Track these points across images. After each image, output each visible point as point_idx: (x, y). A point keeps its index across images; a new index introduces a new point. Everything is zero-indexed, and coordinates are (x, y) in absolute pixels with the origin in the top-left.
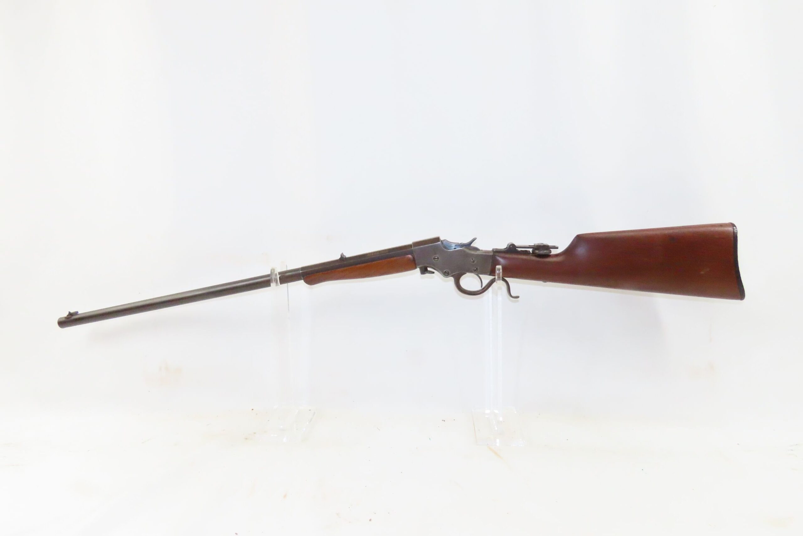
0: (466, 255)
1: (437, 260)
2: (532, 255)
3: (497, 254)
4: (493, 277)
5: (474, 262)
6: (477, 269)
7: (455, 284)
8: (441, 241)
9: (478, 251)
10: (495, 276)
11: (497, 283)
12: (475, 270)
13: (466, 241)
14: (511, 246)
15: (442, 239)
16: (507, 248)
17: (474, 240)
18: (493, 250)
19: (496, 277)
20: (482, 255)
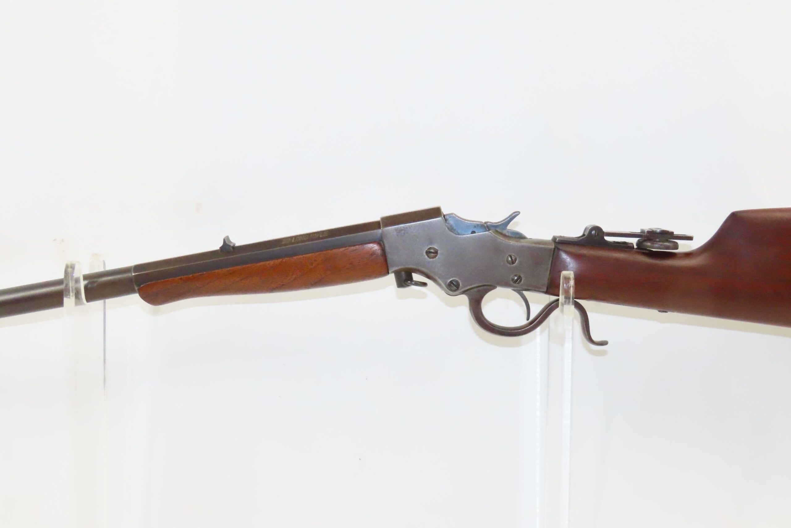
0: (497, 249)
1: (435, 257)
2: (638, 253)
3: (560, 247)
4: (554, 298)
5: (513, 263)
6: (519, 278)
7: (470, 310)
8: (444, 216)
9: (522, 240)
10: (558, 296)
11: (562, 311)
12: (515, 282)
13: (496, 218)
14: (593, 232)
15: (445, 211)
16: (584, 235)
17: (512, 218)
18: (554, 239)
19: (561, 298)
20: (529, 248)
